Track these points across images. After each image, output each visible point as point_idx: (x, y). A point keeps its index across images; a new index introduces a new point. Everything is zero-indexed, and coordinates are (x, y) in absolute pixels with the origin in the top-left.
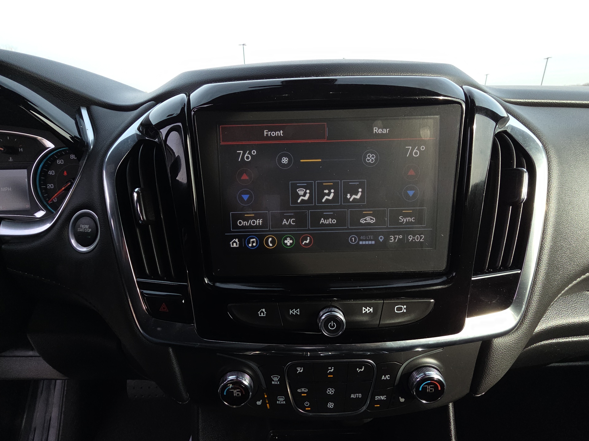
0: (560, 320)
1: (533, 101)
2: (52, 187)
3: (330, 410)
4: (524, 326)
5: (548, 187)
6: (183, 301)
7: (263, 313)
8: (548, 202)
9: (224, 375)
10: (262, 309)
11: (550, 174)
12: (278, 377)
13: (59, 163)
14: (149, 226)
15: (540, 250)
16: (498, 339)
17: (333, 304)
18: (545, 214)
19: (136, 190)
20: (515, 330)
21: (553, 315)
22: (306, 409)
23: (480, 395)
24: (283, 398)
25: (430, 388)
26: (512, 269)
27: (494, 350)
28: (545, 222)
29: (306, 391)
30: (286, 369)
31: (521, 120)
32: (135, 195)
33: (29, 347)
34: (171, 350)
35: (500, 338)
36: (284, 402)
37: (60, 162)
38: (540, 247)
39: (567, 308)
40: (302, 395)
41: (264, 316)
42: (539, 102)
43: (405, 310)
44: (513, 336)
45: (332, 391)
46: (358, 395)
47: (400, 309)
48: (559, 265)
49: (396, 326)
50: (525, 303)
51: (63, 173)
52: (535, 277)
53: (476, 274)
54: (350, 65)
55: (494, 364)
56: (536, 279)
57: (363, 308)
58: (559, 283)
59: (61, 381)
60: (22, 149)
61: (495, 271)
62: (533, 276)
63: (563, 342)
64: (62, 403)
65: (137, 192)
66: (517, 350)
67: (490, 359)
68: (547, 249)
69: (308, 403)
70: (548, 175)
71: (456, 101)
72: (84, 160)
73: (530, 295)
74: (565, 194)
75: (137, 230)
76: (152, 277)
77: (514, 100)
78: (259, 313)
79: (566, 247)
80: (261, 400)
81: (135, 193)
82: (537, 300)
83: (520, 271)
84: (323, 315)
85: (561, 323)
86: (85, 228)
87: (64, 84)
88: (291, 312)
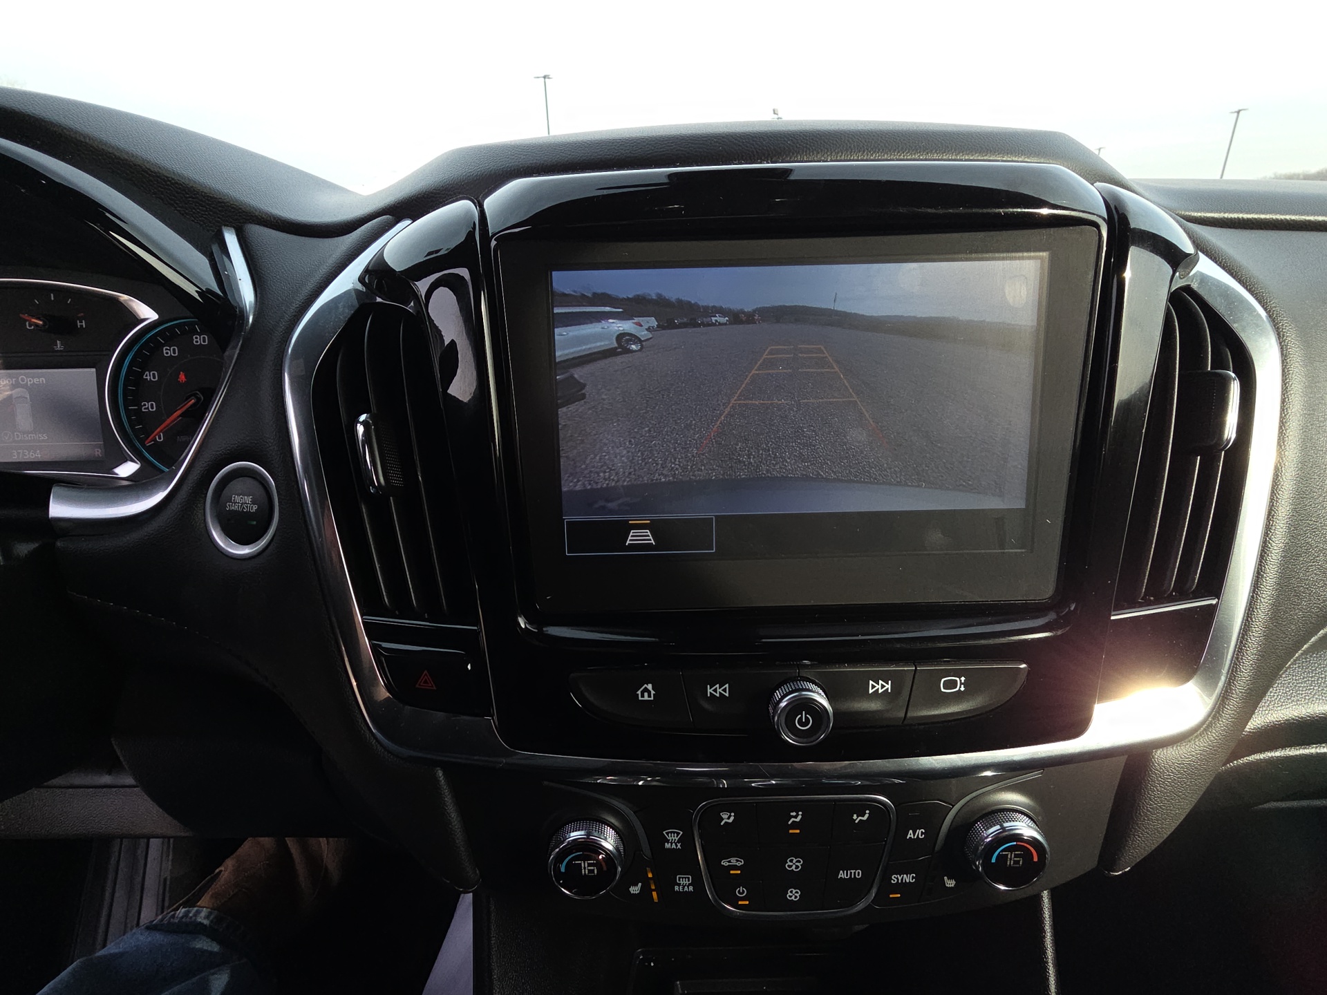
0: (1294, 707)
1: (1241, 216)
2: (152, 408)
3: (792, 905)
4: (1222, 721)
5: (1281, 414)
6: (469, 667)
7: (647, 692)
8: (1281, 447)
9: (560, 827)
10: (645, 685)
11: (1285, 384)
12: (678, 834)
13: (167, 353)
14: (391, 498)
15: (1261, 555)
16: (1165, 751)
17: (804, 673)
18: (1274, 474)
19: (363, 417)
20: (1203, 731)
21: (1277, 696)
22: (740, 903)
23: (1120, 872)
24: (689, 878)
25: (1015, 857)
26: (1197, 595)
27: (1156, 774)
28: (1274, 492)
29: (741, 864)
30: (696, 817)
31: (1222, 260)
32: (361, 429)
33: (113, 766)
34: (440, 775)
35: (1169, 747)
36: (691, 888)
37: (169, 351)
38: (1262, 547)
39: (1309, 680)
40: (732, 872)
41: (650, 699)
42: (1255, 219)
43: (962, 686)
44: (1197, 743)
45: (797, 864)
46: (855, 873)
47: (952, 684)
48: (1302, 586)
49: (943, 722)
50: (1224, 671)
51: (178, 378)
52: (1248, 614)
53: (1119, 608)
54: (841, 134)
55: (1155, 804)
56: (1251, 619)
57: (871, 682)
58: (1299, 626)
59: (161, 840)
60: (83, 321)
61: (1159, 601)
62: (1245, 612)
63: (1296, 755)
64: (164, 890)
65: (365, 423)
66: (1205, 775)
67: (1145, 794)
68: (1276, 551)
69: (743, 890)
70: (1282, 385)
71: (1087, 219)
72: (235, 348)
73: (1237, 655)
74: (1317, 428)
75: (363, 507)
76: (397, 612)
77: (1199, 214)
78: (639, 692)
79: (1317, 546)
80: (640, 884)
81: (359, 425)
82: (1252, 664)
83: (1217, 600)
84: (783, 697)
85: (1297, 715)
86: (242, 504)
87: (186, 175)
88: (710, 691)
